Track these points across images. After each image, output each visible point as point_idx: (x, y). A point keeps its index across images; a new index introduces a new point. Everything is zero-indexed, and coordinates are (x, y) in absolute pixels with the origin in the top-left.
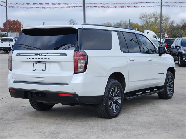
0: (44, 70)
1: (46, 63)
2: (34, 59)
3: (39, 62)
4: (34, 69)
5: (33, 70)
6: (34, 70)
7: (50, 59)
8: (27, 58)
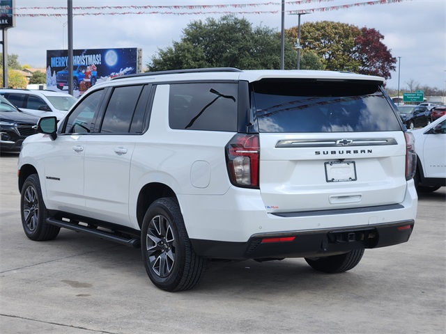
0: (354, 178)
1: (354, 163)
2: (337, 152)
3: (341, 161)
4: (329, 179)
5: (327, 181)
6: (330, 181)
7: (371, 152)
8: (318, 153)
